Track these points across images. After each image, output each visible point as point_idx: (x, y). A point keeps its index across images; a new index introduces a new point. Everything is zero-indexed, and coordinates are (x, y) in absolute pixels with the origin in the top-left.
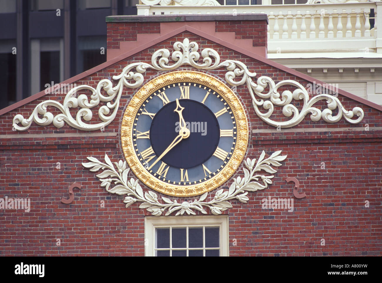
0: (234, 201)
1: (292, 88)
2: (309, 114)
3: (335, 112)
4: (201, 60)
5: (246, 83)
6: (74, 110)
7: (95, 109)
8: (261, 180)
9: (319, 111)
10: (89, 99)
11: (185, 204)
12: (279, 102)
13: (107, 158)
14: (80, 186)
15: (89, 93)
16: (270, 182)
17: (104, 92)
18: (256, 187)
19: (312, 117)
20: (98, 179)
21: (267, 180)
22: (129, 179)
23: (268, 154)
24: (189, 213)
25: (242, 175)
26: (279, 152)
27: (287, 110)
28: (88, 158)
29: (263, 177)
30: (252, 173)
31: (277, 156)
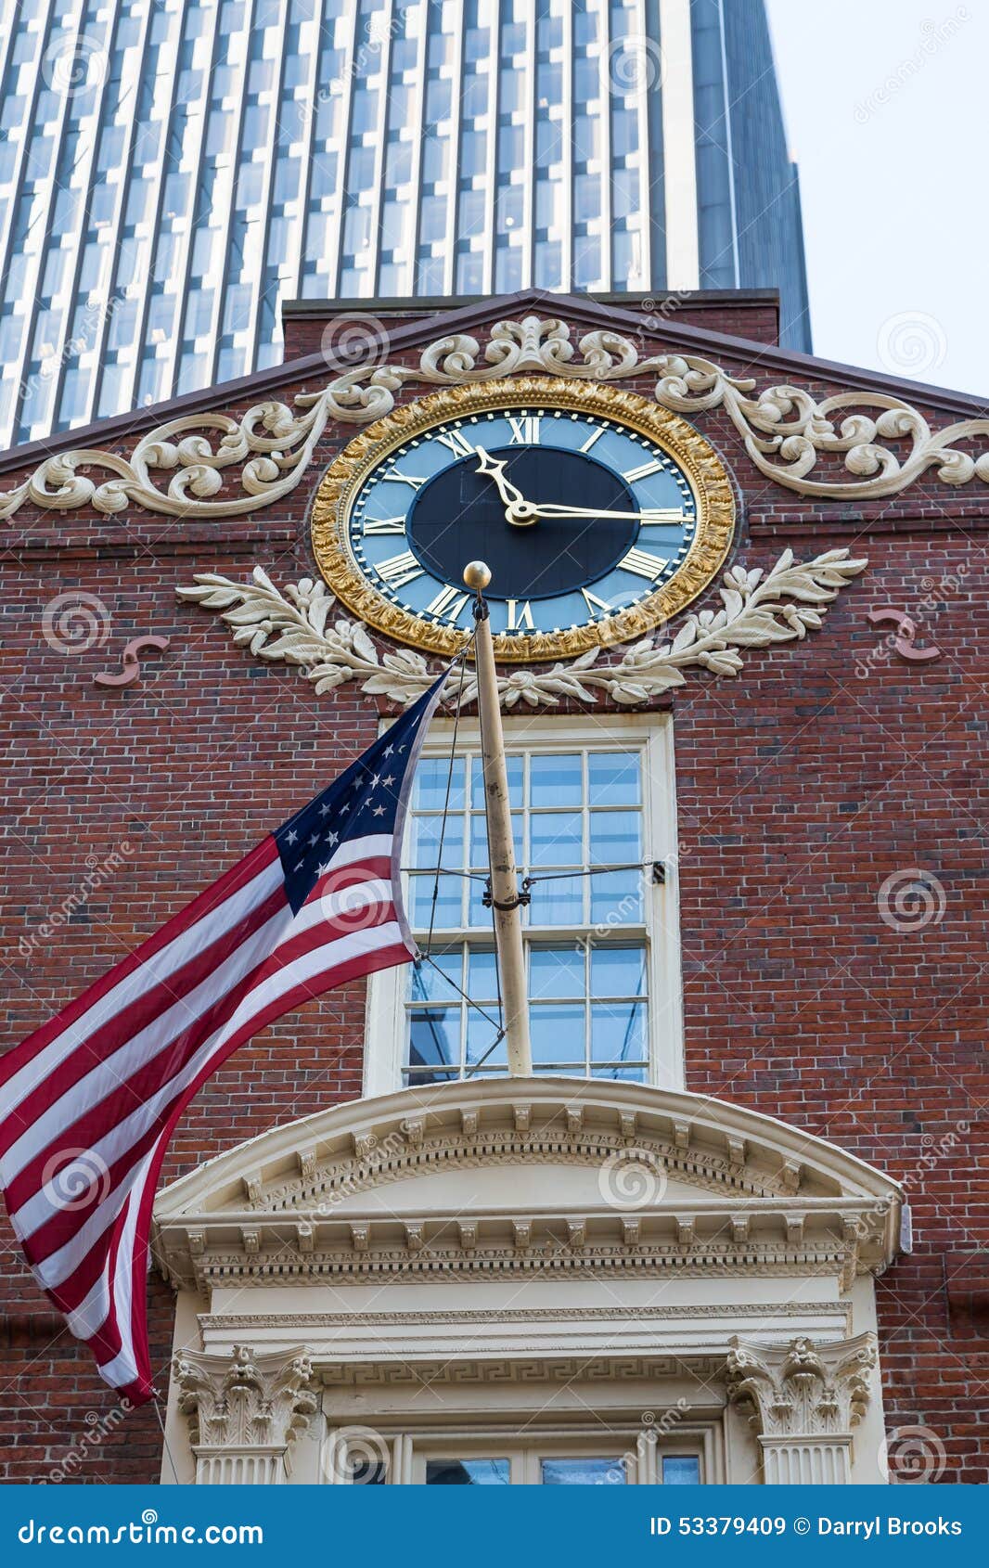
0: (693, 668)
1: (874, 412)
2: (934, 467)
4: (578, 358)
5: (723, 405)
6: (160, 474)
8: (781, 619)
9: (966, 458)
10: (216, 447)
11: (522, 677)
12: (832, 441)
13: (259, 574)
14: (162, 642)
15: (215, 436)
16: (816, 624)
17: (263, 430)
18: (768, 632)
19: (943, 472)
20: (225, 624)
21: (806, 616)
22: (329, 624)
24: (533, 699)
25: (718, 606)
26: (843, 551)
27: (861, 455)
28: (198, 576)
29: (788, 608)
30: (751, 601)
31: (836, 562)
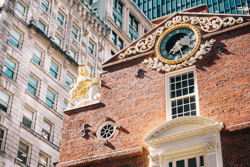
0: (197, 59)
1: (215, 19)
2: (223, 25)
3: (232, 22)
4: (183, 21)
5: (199, 23)
6: (139, 48)
7: (146, 45)
8: (207, 50)
9: (226, 23)
10: (145, 42)
11: (179, 65)
12: (211, 25)
13: (150, 58)
14: (141, 69)
15: (144, 41)
16: (210, 50)
17: (149, 39)
18: (205, 52)
19: (224, 26)
21: (209, 49)
22: (159, 63)
23: (209, 41)
24: (180, 67)
25: (199, 50)
26: (213, 39)
27: (214, 26)
28: (144, 60)
29: (207, 49)
30: (203, 49)
31: (212, 41)
